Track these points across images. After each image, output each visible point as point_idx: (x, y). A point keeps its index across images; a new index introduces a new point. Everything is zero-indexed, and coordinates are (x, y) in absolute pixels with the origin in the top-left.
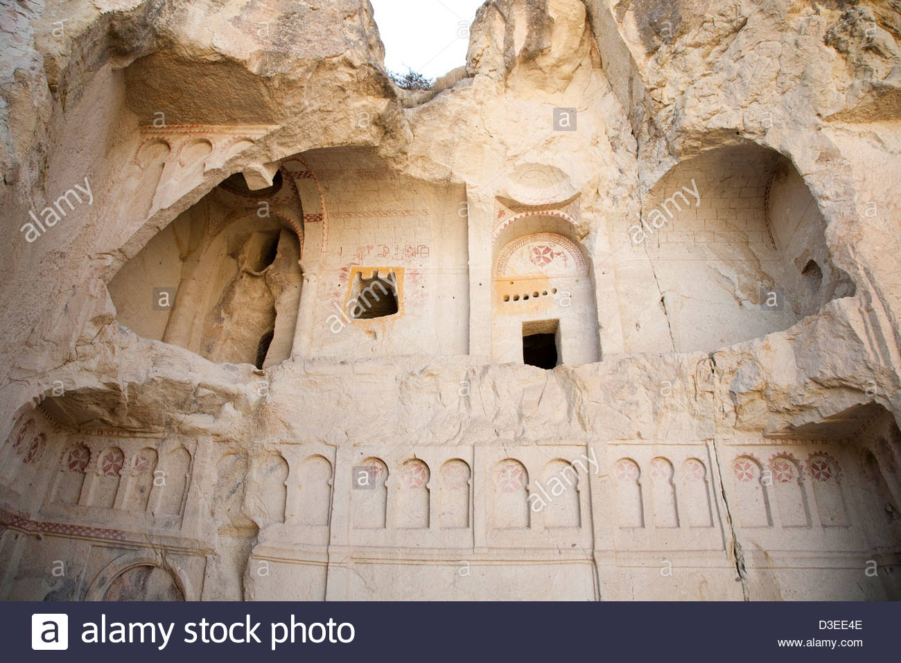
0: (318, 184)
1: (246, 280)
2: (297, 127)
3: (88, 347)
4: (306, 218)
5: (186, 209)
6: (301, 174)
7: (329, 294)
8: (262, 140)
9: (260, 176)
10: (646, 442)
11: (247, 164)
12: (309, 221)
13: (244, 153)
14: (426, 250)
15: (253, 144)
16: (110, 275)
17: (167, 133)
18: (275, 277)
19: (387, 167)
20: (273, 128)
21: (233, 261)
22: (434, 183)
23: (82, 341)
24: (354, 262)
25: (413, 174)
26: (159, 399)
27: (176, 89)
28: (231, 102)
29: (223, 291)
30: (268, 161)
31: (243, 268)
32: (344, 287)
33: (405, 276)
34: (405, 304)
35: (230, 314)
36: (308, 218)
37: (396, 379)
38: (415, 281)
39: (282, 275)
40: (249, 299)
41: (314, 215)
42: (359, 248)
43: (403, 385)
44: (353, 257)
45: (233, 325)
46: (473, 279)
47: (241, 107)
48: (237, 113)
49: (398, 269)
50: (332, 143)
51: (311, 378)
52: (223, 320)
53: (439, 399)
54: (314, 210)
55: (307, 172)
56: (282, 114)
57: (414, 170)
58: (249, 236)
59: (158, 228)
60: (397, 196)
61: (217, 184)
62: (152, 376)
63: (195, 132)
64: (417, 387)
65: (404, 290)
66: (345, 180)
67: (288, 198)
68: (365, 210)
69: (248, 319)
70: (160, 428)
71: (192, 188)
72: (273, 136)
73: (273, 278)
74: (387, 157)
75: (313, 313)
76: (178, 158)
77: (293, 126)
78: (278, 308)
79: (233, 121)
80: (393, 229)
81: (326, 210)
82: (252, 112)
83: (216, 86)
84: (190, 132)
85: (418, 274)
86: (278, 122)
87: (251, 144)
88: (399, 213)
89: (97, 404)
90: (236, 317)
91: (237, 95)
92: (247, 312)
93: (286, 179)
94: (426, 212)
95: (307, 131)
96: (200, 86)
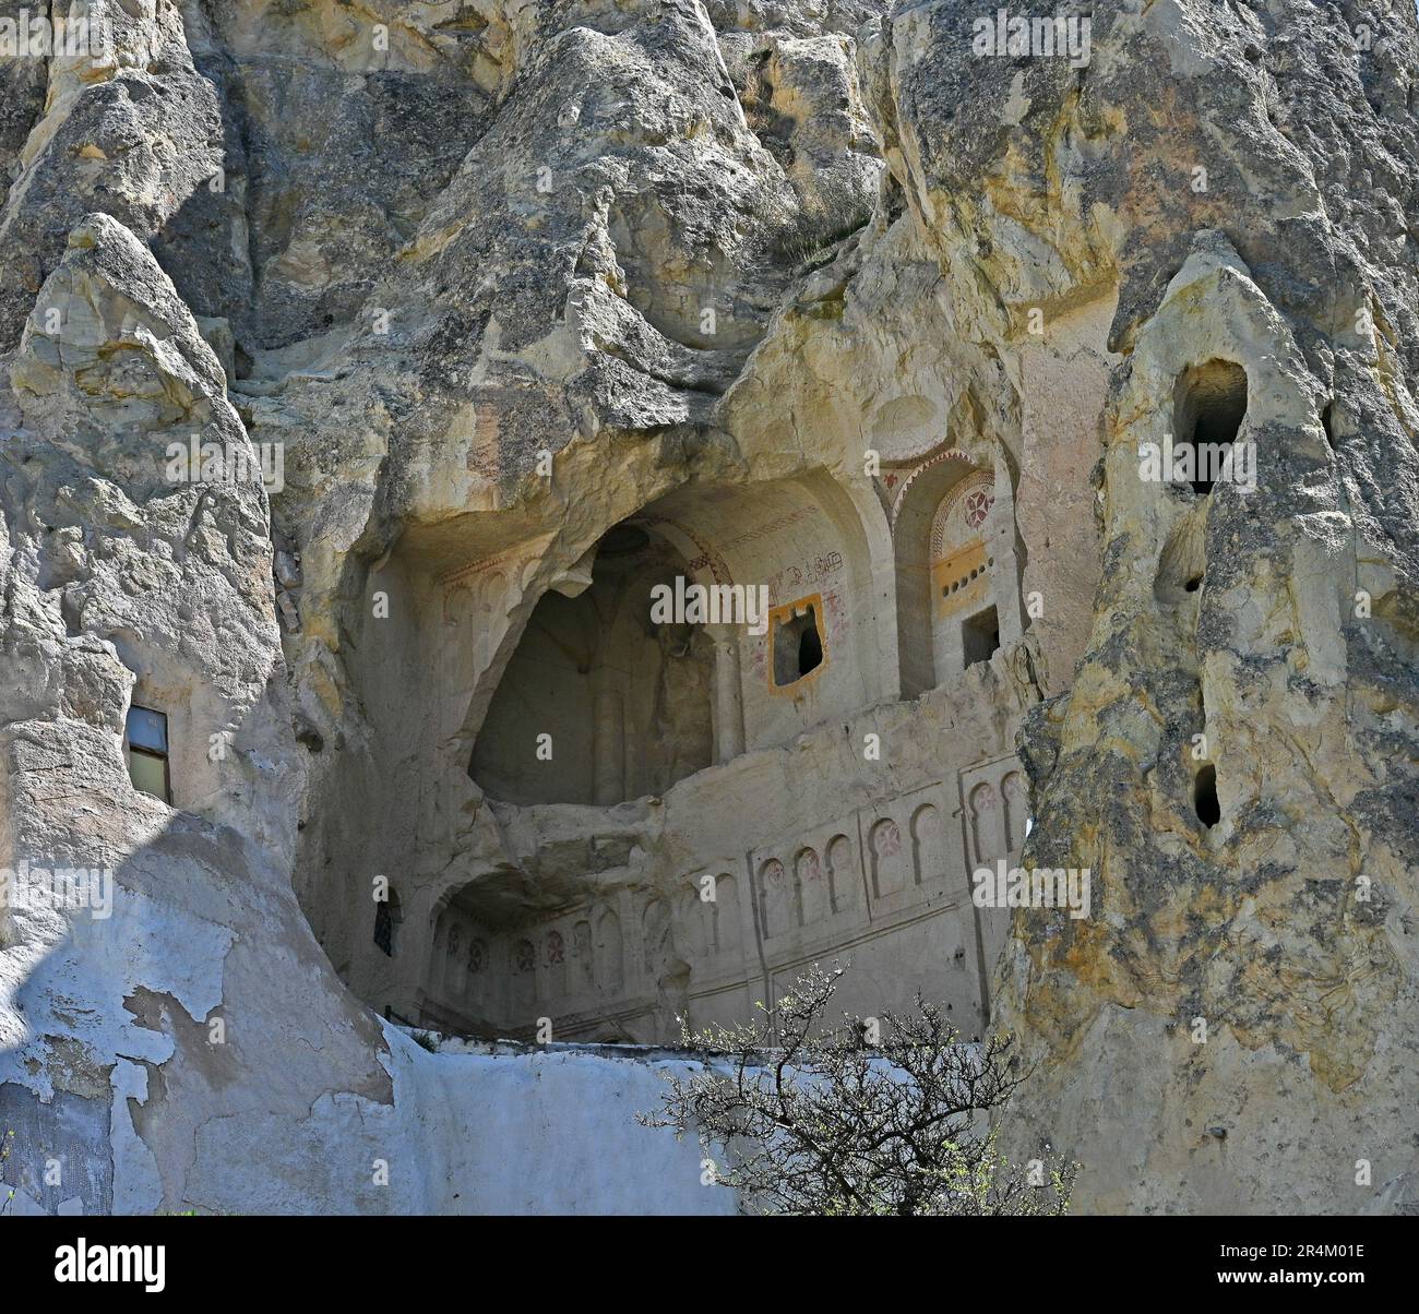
2: (574, 522)
3: (469, 836)
4: (692, 565)
7: (751, 661)
8: (548, 553)
9: (571, 582)
10: (995, 759)
11: (550, 580)
12: (696, 568)
13: (537, 574)
14: (838, 558)
15: (542, 561)
17: (463, 576)
19: (725, 489)
20: (549, 536)
22: (792, 475)
23: (460, 833)
25: (761, 478)
26: (562, 864)
28: (497, 534)
29: (655, 692)
30: (570, 565)
31: (667, 650)
32: (765, 644)
33: (823, 606)
34: (828, 646)
36: (694, 564)
37: (780, 763)
38: (834, 609)
41: (699, 560)
46: (878, 591)
48: (510, 538)
49: (814, 597)
52: (663, 733)
54: (694, 552)
56: (549, 523)
57: (759, 475)
61: (531, 613)
62: (540, 844)
63: (487, 567)
65: (824, 625)
70: (582, 897)
71: (503, 636)
72: (556, 543)
75: (735, 696)
76: (480, 604)
77: (569, 525)
79: (512, 544)
82: (521, 533)
84: (483, 568)
85: (835, 596)
87: (540, 562)
88: (787, 521)
89: (507, 889)
90: (678, 723)
94: (814, 508)
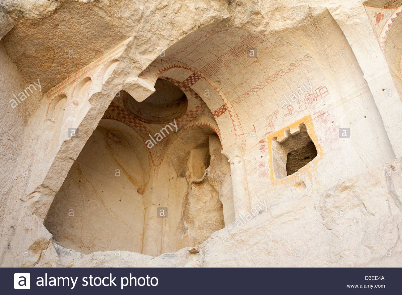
0: (210, 81)
1: (195, 189)
2: (146, 32)
4: (215, 115)
5: (90, 136)
6: (191, 79)
7: (255, 168)
8: (124, 55)
9: (140, 87)
11: (124, 81)
12: (218, 116)
13: (115, 72)
14: (325, 90)
15: (119, 62)
16: (45, 210)
17: (63, 88)
18: (213, 176)
19: (250, 35)
20: (126, 42)
21: (183, 180)
22: (299, 25)
24: (267, 132)
25: (276, 29)
27: (48, 49)
28: (87, 38)
29: (182, 207)
30: (140, 72)
31: (191, 181)
32: (265, 156)
33: (314, 121)
34: (322, 145)
35: (192, 223)
36: (217, 113)
37: (315, 207)
38: (325, 121)
39: (218, 172)
40: (202, 204)
41: (220, 109)
42: (268, 118)
43: (324, 210)
44: (265, 128)
45: (196, 231)
46: (375, 89)
47: (96, 37)
48: (98, 44)
49: (305, 118)
50: (184, 32)
51: (237, 238)
52: (187, 229)
53: (364, 210)
54: (218, 104)
55: (194, 74)
56: (127, 26)
57: (275, 25)
58: (188, 154)
59: (71, 159)
60: (276, 56)
61: (107, 107)
63: (79, 77)
64: (337, 207)
65: (317, 133)
66: (227, 66)
67: (198, 107)
68: (258, 83)
69: (207, 221)
71: (84, 116)
72: (131, 48)
73: (212, 177)
74: (244, 25)
75: (245, 189)
76: (72, 100)
77: (142, 33)
78: (222, 200)
79: (98, 52)
80: (287, 87)
81: (228, 100)
82: (105, 37)
83: (69, 30)
84: (77, 78)
85: (324, 113)
86: (128, 34)
87: (117, 63)
88: (286, 71)
90: (197, 224)
91: (87, 28)
92: (204, 215)
93: (186, 91)
94: (308, 56)
95: (158, 32)
96: (60, 37)
